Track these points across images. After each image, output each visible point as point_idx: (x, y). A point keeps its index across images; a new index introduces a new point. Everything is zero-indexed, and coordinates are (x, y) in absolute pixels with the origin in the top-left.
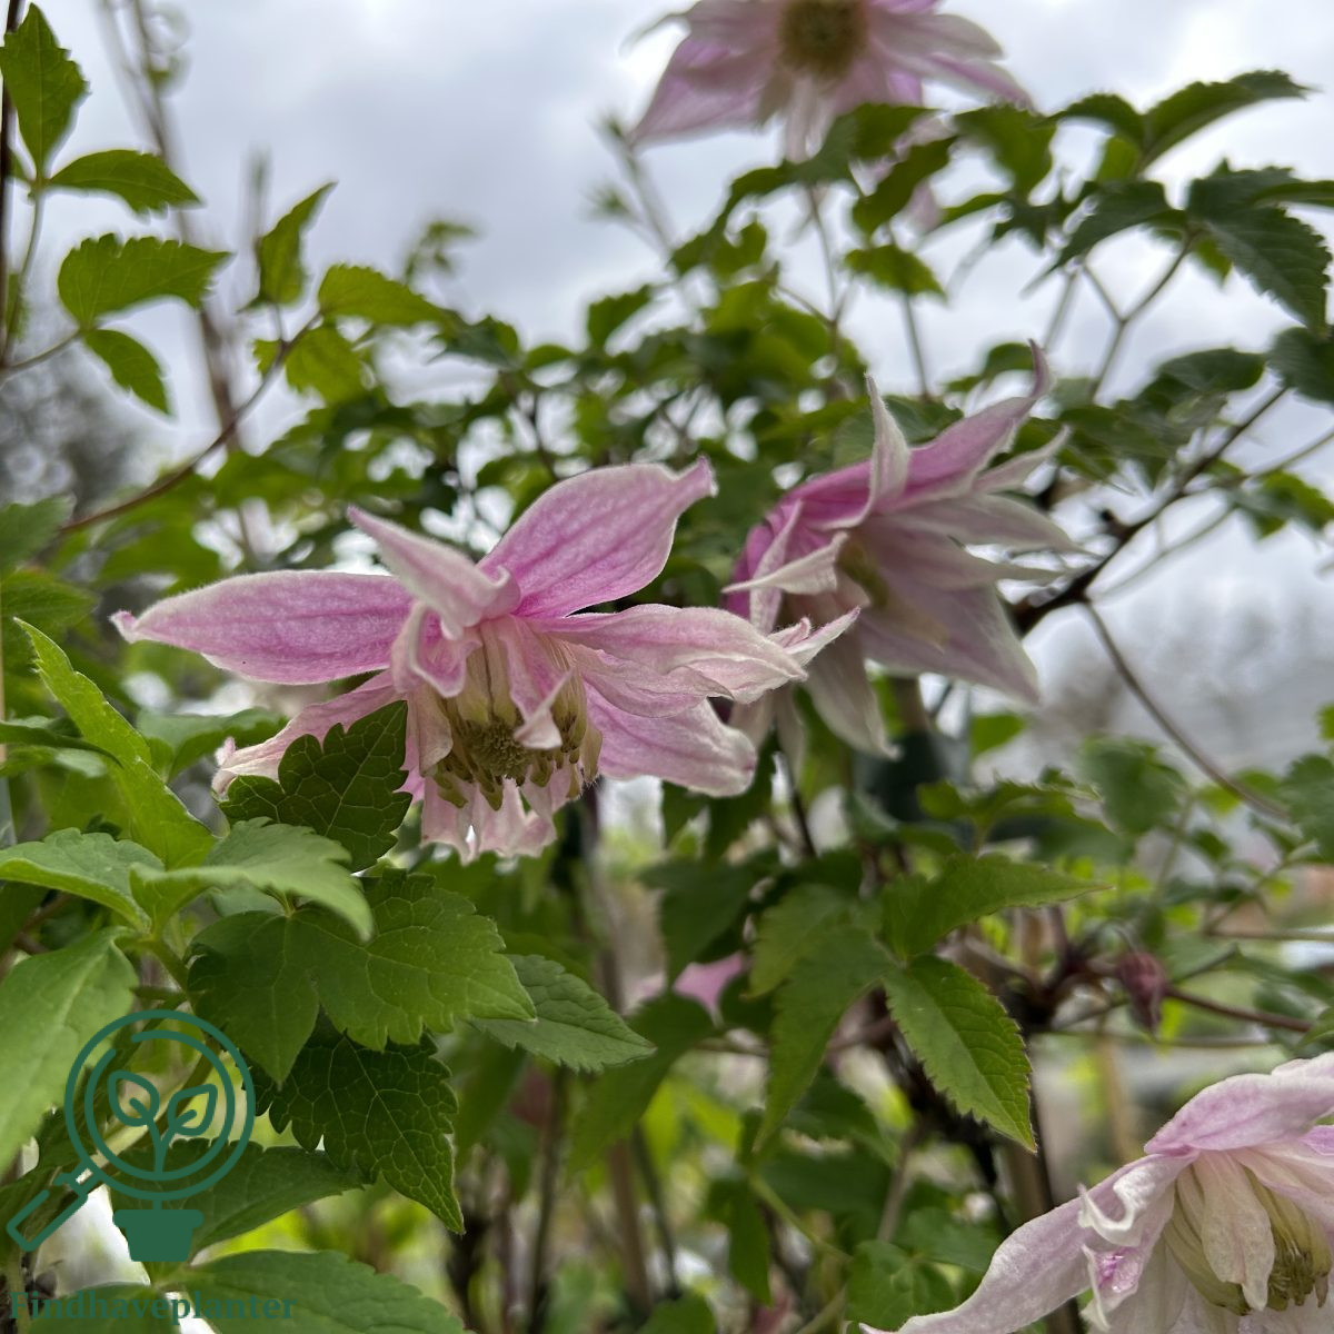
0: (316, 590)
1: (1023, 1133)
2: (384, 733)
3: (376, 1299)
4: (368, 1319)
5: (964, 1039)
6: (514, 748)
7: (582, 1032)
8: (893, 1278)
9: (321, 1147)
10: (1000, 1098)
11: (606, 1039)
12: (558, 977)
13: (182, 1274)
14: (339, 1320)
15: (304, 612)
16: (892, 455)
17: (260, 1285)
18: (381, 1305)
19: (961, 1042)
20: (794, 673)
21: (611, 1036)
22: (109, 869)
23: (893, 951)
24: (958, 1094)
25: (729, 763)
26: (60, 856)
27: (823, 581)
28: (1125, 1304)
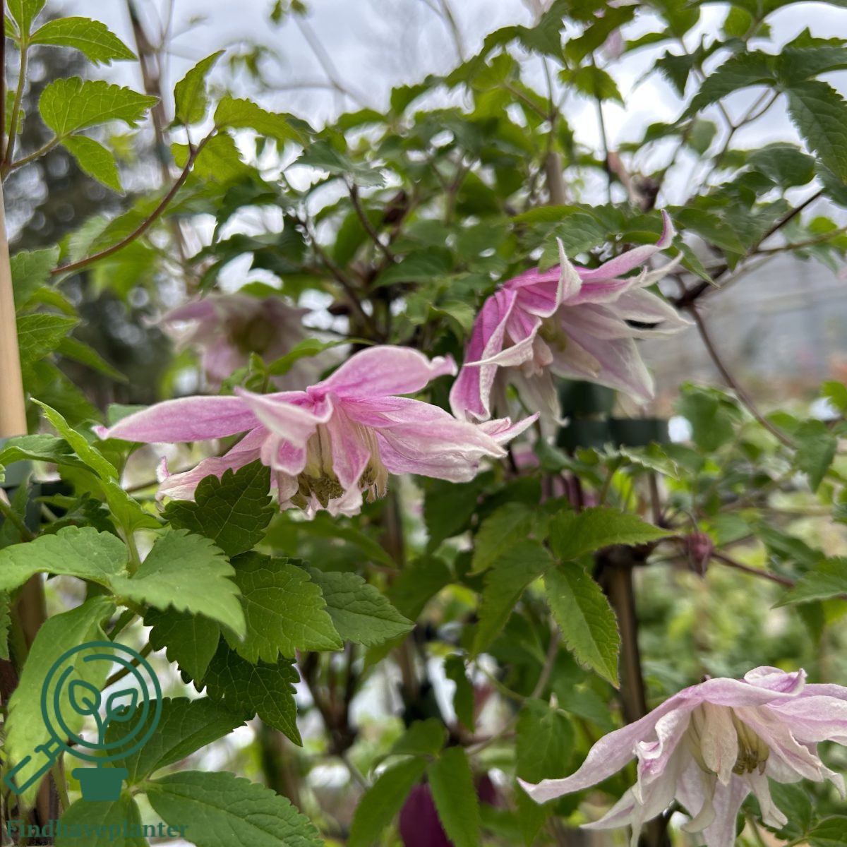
0: (215, 406)
1: (613, 678)
2: (258, 475)
3: (251, 799)
4: (246, 811)
5: (586, 617)
6: (335, 485)
7: (374, 619)
8: (542, 720)
9: (223, 697)
10: (603, 656)
11: (387, 622)
12: (361, 586)
13: (144, 784)
14: (230, 812)
15: (208, 418)
16: (570, 284)
17: (188, 792)
18: (253, 802)
19: (584, 620)
20: (500, 453)
21: (391, 620)
22: (95, 554)
23: (553, 552)
24: (579, 652)
25: (463, 466)
26: (67, 547)
27: (525, 357)
28: (657, 782)
